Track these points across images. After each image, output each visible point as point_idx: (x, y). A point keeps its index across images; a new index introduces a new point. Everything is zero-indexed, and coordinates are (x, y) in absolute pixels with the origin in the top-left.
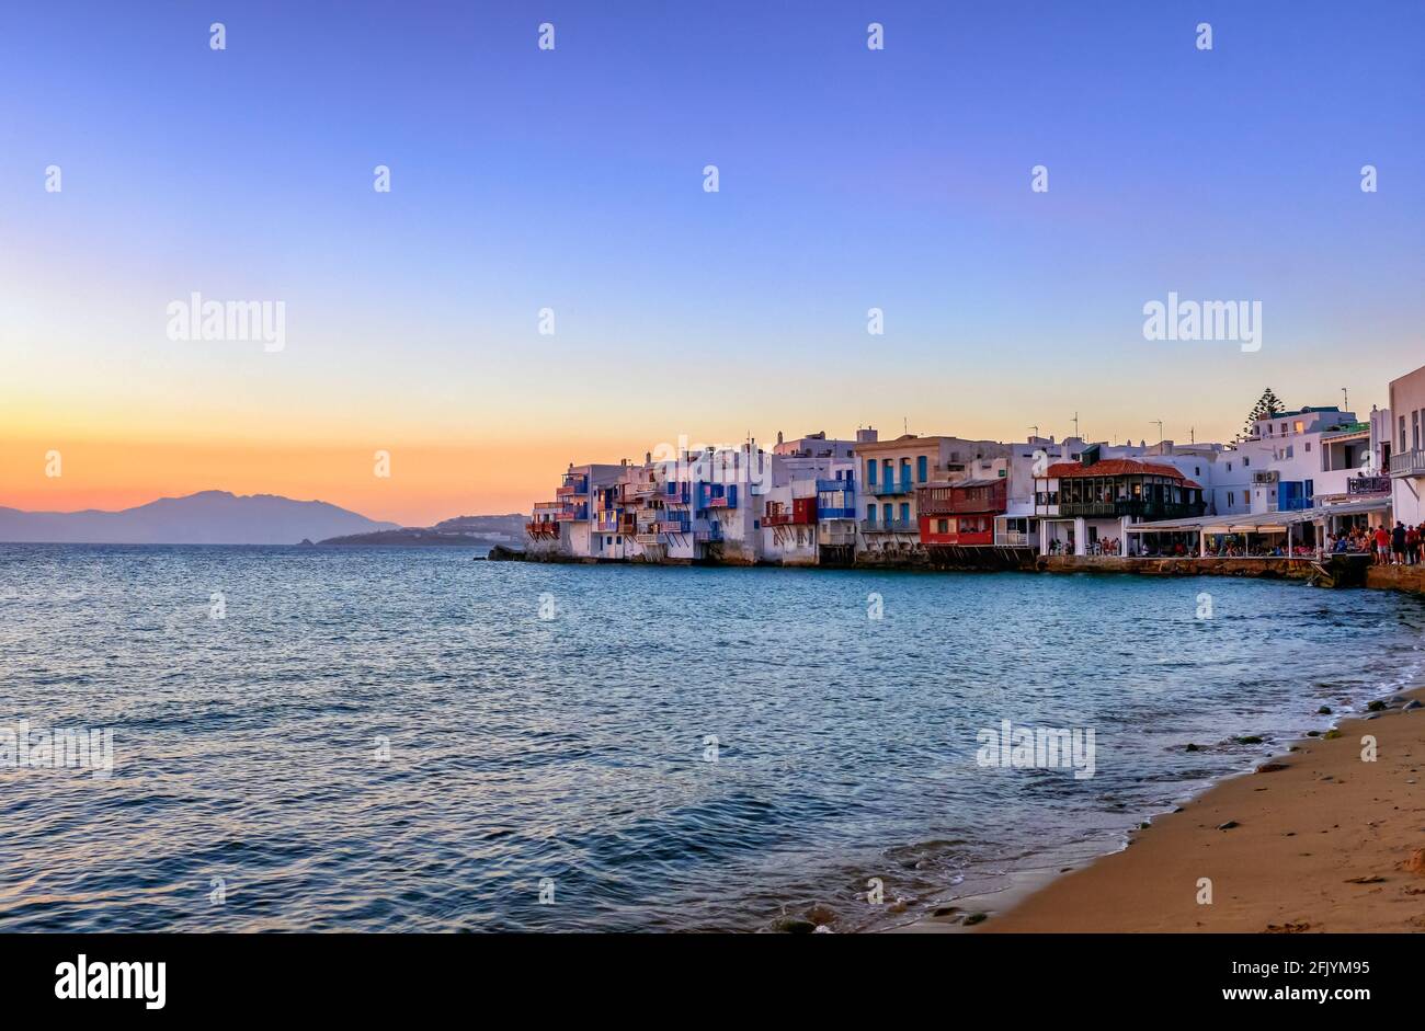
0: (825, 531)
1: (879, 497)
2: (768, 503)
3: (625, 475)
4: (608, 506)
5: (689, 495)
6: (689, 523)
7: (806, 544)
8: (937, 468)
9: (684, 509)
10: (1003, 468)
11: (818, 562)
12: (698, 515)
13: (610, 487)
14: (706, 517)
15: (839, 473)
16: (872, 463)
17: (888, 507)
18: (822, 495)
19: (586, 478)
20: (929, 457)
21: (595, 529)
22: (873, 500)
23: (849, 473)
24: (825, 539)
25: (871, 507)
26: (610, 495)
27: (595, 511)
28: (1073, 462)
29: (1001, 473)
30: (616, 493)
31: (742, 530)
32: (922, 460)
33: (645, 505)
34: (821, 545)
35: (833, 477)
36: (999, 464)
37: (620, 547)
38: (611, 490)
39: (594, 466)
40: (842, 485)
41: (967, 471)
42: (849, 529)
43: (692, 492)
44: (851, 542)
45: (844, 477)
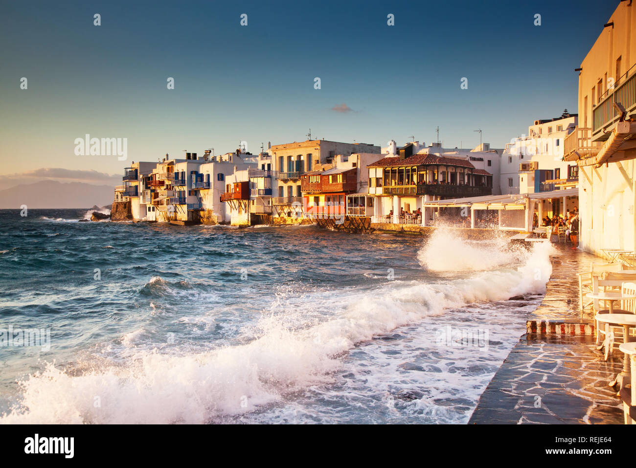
0: (253, 204)
1: (285, 181)
2: (228, 185)
3: (156, 168)
4: (147, 188)
5: (185, 180)
6: (185, 198)
7: (243, 212)
8: (318, 162)
9: (182, 190)
10: (355, 161)
11: (250, 224)
12: (190, 193)
13: (149, 175)
14: (196, 195)
15: (263, 166)
16: (281, 158)
17: (290, 188)
18: (252, 180)
19: (136, 170)
20: (313, 155)
21: (142, 202)
22: (281, 183)
23: (269, 165)
24: (254, 209)
25: (281, 188)
26: (149, 181)
27: (141, 191)
28: (396, 156)
29: (354, 165)
30: (152, 180)
31: (212, 203)
32: (309, 156)
33: (165, 187)
34: (251, 214)
35: (260, 167)
36: (353, 158)
37: (154, 212)
38: (149, 178)
39: (140, 163)
40: (266, 173)
41: (333, 162)
42: (269, 202)
43: (186, 179)
44: (268, 210)
45: (266, 168)
